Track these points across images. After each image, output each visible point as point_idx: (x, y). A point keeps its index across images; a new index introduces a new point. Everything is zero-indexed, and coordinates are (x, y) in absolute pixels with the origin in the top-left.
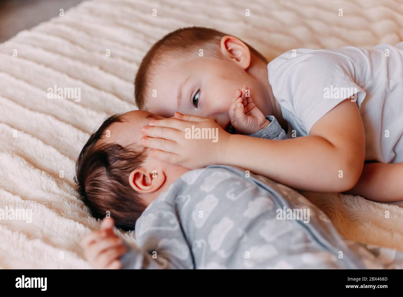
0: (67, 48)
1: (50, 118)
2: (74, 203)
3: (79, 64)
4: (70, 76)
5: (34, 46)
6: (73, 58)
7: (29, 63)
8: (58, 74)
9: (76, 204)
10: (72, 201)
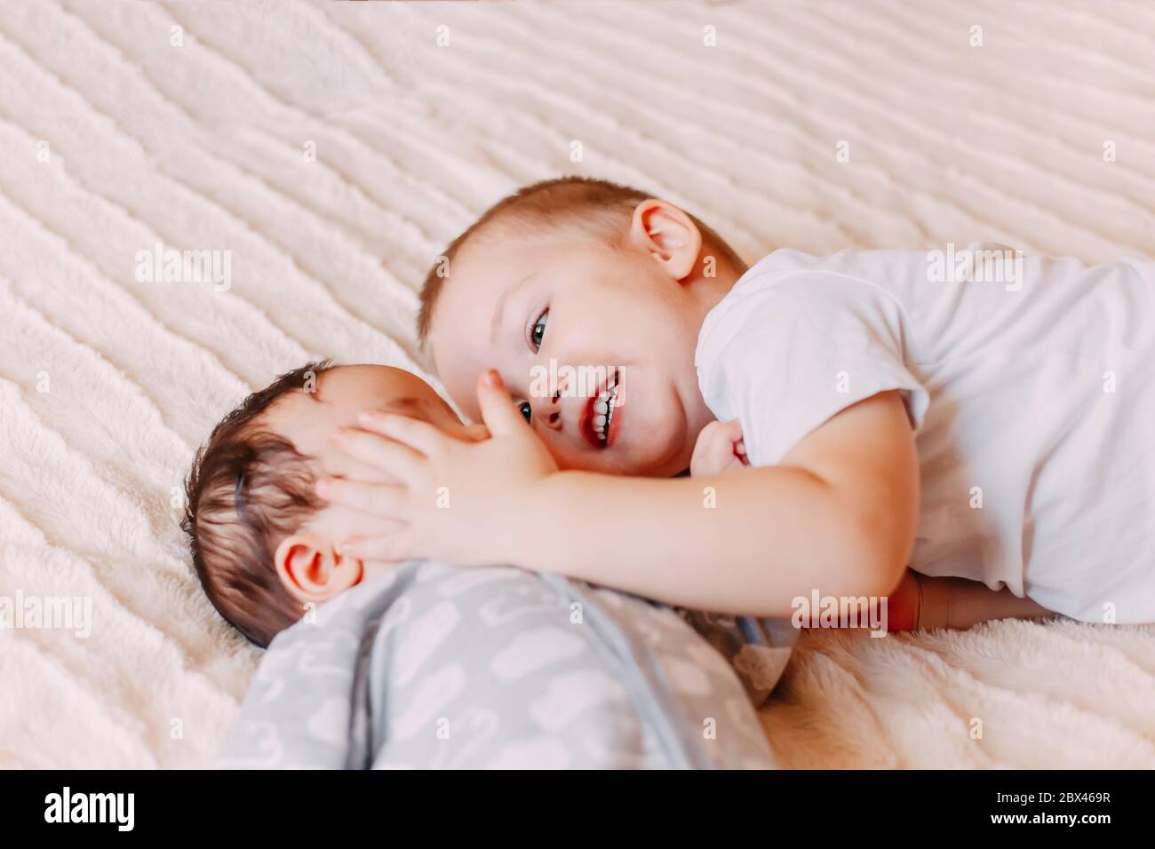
0: (326, 188)
1: (206, 356)
2: (171, 579)
3: (338, 238)
4: (300, 265)
5: (246, 170)
6: (329, 217)
7: (215, 210)
8: (272, 253)
9: (174, 580)
10: (168, 574)
